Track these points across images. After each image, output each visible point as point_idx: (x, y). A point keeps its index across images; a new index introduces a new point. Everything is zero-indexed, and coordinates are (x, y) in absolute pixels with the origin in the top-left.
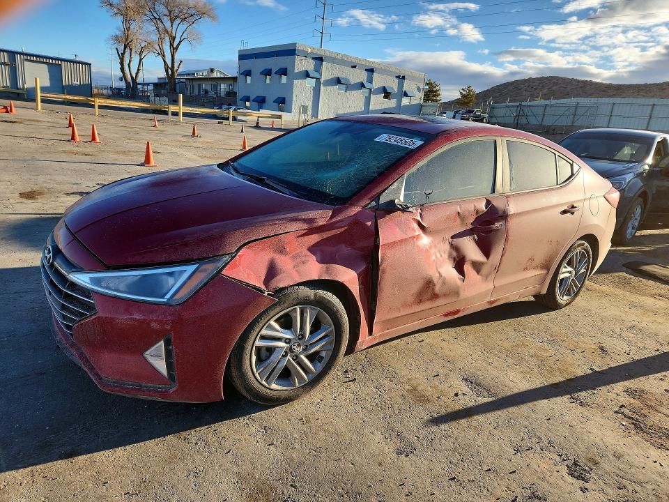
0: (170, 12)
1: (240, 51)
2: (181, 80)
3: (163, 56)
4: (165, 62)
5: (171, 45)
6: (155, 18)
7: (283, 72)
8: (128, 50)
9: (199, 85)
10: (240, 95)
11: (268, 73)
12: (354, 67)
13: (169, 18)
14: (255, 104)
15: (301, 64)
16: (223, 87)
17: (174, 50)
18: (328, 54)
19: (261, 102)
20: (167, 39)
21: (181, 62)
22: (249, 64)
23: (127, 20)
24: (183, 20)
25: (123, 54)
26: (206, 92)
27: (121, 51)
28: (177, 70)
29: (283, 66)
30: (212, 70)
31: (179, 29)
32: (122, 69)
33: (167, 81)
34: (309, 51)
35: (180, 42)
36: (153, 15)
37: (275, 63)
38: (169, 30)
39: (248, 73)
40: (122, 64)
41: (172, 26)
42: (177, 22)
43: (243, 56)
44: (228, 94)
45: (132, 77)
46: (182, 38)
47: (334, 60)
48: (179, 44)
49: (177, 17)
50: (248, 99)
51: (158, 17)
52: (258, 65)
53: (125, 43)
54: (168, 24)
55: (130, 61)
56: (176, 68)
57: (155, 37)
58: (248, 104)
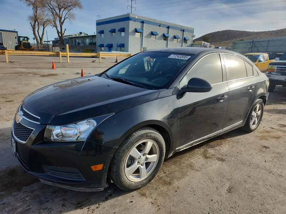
0: (58, 5)
1: (96, 21)
2: (66, 38)
3: (56, 27)
4: (57, 30)
5: (60, 21)
6: (51, 8)
7: (123, 30)
8: (37, 23)
9: (75, 41)
10: (98, 44)
11: (113, 31)
12: (160, 26)
13: (58, 8)
14: (107, 48)
15: (132, 25)
16: (88, 41)
17: (62, 24)
18: (146, 19)
19: (110, 47)
20: (58, 18)
21: (65, 29)
22: (102, 27)
23: (35, 8)
24: (65, 9)
25: (34, 25)
26: (79, 43)
27: (33, 24)
28: (64, 34)
29: (122, 27)
30: (81, 33)
31: (64, 13)
32: (34, 33)
33: (59, 39)
34: (137, 17)
35: (64, 19)
36: (50, 7)
37: (117, 26)
38: (59, 14)
39: (102, 32)
40: (34, 31)
41: (60, 12)
42: (62, 10)
43: (99, 24)
44: (90, 44)
45: (40, 38)
46: (65, 18)
47: (149, 23)
48: (64, 21)
49: (62, 7)
50: (102, 46)
51: (52, 8)
52: (107, 28)
53: (35, 20)
54: (58, 11)
55: (38, 29)
56: (63, 32)
57: (51, 18)
58: (103, 48)
